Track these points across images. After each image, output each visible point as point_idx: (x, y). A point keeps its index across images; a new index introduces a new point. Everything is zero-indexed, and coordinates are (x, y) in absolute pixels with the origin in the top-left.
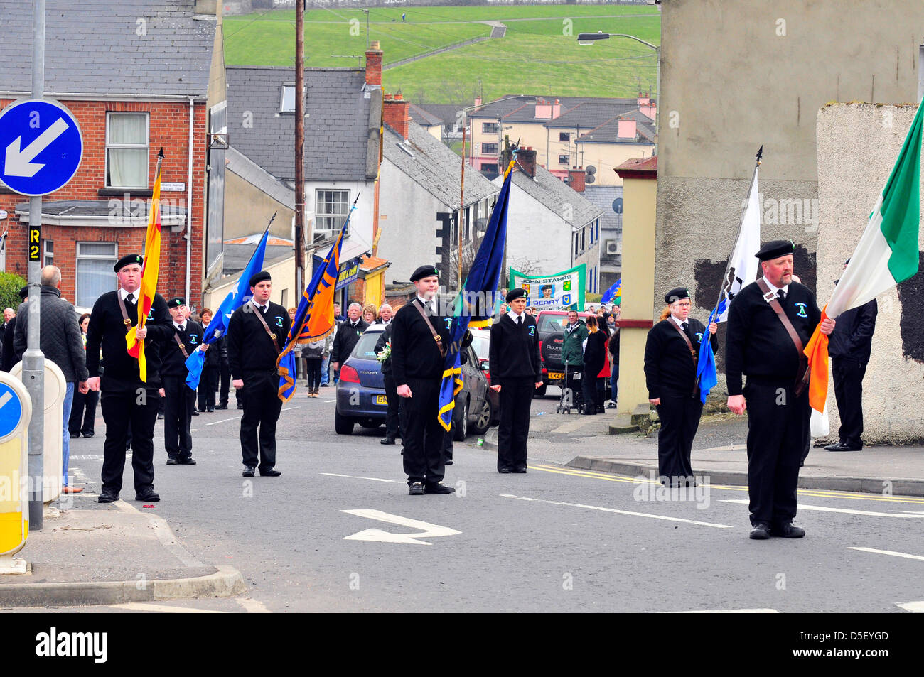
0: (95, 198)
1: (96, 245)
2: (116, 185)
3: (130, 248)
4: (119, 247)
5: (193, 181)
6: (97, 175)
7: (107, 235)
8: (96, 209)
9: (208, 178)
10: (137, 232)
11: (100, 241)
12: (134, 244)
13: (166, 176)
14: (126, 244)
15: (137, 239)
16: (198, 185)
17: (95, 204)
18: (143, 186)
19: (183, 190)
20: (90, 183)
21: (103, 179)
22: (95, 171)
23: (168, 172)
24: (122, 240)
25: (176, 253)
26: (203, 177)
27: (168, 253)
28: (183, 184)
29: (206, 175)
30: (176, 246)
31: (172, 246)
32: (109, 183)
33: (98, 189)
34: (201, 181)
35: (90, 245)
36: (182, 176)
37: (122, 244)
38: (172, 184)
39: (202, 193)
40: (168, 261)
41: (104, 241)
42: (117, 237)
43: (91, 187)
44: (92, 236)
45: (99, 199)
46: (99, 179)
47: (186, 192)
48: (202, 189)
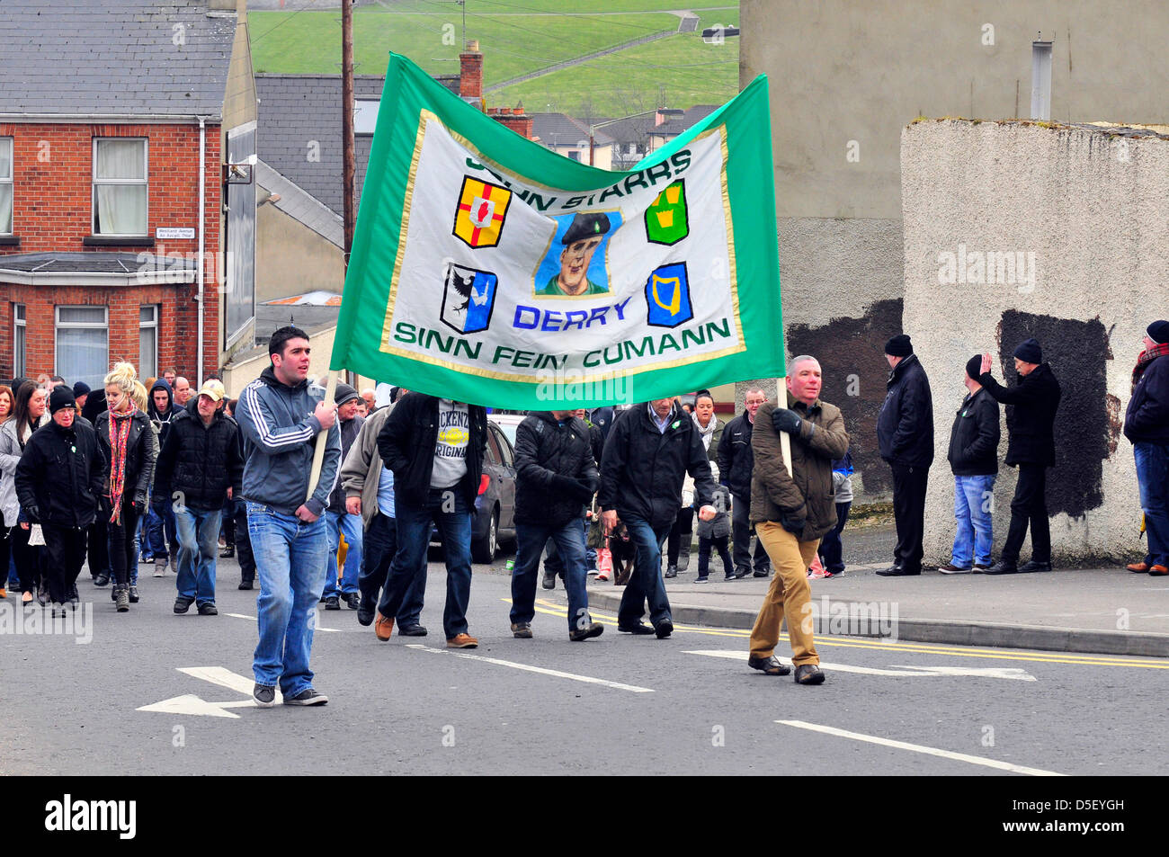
0: (79, 249)
1: (81, 309)
2: (107, 232)
3: (125, 312)
4: (109, 313)
5: (205, 225)
6: (81, 220)
7: (94, 297)
8: (81, 263)
9: (226, 222)
10: (132, 292)
11: (86, 304)
12: (130, 307)
13: (171, 220)
14: (119, 307)
15: (133, 302)
16: (211, 230)
17: (79, 257)
18: (140, 232)
19: (193, 237)
20: (74, 229)
21: (90, 225)
22: (79, 214)
23: (173, 215)
24: (113, 303)
25: (184, 319)
26: (218, 220)
27: (174, 319)
28: (193, 230)
29: (222, 218)
30: (183, 309)
31: (179, 309)
32: (97, 230)
33: (83, 238)
34: (215, 225)
35: (73, 309)
36: (191, 219)
37: (114, 307)
38: (178, 229)
39: (216, 241)
40: (174, 328)
41: (90, 304)
42: (107, 300)
43: (74, 234)
44: (75, 298)
45: (85, 250)
46: (84, 224)
47: (196, 239)
48: (217, 236)
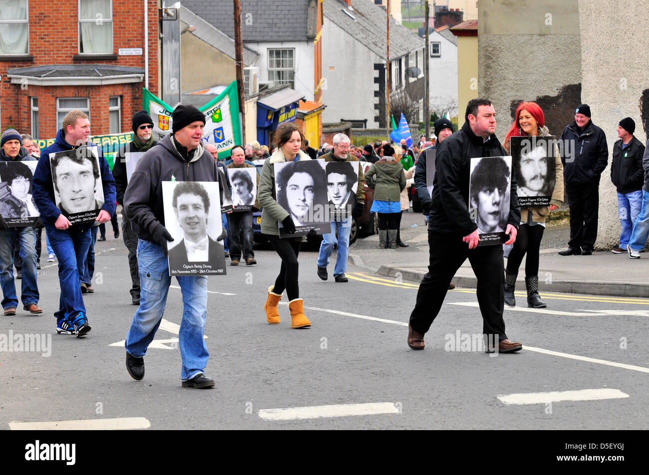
0: (71, 63)
1: (73, 100)
2: (88, 52)
3: (100, 101)
4: (90, 101)
5: (149, 46)
6: (71, 44)
7: (81, 92)
8: (72, 71)
9: (162, 44)
10: (104, 88)
11: (75, 97)
12: (103, 98)
13: (127, 44)
14: (96, 98)
15: (105, 95)
16: (153, 49)
17: (71, 68)
18: (108, 51)
19: (141, 54)
20: (67, 51)
21: (77, 47)
22: (70, 41)
23: (129, 40)
24: (92, 95)
25: (136, 104)
26: (157, 43)
27: (131, 105)
28: (141, 49)
29: (159, 42)
30: (136, 98)
31: (134, 99)
32: (82, 50)
33: (73, 56)
34: (155, 46)
35: (68, 100)
36: (140, 43)
37: (93, 98)
38: (132, 49)
39: (156, 56)
40: (131, 111)
41: (78, 97)
42: (89, 93)
43: (67, 54)
44: (69, 93)
45: (74, 63)
46: (73, 47)
47: (143, 55)
48: (156, 53)
